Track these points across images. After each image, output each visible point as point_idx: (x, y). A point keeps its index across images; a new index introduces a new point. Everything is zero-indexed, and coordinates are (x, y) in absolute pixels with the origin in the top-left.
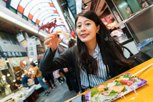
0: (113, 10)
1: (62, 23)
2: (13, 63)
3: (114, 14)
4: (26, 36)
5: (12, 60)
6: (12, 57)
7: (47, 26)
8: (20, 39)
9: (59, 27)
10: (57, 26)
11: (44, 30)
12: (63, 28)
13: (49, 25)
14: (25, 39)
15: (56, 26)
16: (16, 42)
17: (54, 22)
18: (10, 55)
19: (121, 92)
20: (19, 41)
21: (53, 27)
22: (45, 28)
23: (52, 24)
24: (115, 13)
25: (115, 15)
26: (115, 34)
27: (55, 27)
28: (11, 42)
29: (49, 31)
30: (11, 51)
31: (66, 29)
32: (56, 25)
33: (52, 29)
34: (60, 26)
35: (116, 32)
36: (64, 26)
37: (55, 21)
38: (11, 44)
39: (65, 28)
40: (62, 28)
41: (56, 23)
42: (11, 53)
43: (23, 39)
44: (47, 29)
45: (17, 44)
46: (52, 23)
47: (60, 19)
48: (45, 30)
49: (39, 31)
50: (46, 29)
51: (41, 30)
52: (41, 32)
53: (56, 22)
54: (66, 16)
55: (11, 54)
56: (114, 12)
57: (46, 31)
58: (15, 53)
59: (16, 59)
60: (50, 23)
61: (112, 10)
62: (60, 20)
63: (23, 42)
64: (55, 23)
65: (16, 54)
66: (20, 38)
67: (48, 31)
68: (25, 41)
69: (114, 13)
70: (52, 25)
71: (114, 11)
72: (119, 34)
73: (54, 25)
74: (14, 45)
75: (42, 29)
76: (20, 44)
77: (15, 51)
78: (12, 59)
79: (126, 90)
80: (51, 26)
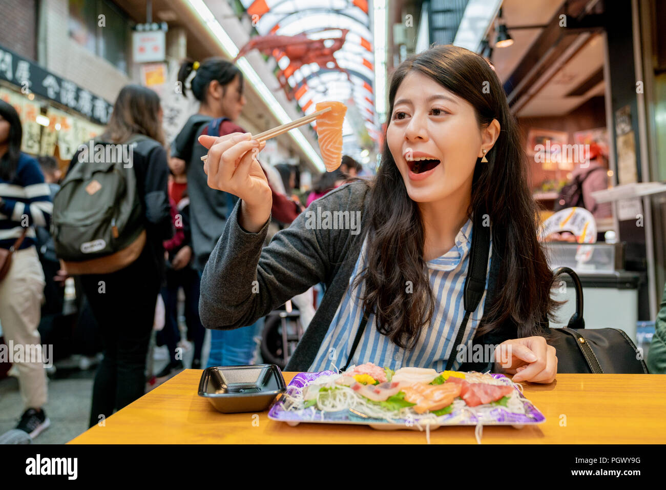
0: (624, 113)
1: (369, 65)
2: (65, 141)
3: (615, 136)
4: (174, 50)
5: (64, 125)
6: (75, 111)
7: (291, 48)
8: (142, 50)
9: (344, 76)
10: (337, 68)
11: (267, 60)
12: (361, 93)
13: (300, 49)
14: (166, 62)
15: (330, 65)
16: (121, 55)
17: (328, 44)
18: (68, 98)
19: (425, 413)
20: (138, 57)
21: (314, 67)
22: (277, 53)
23: (317, 49)
24: (624, 133)
25: (620, 141)
26: (573, 223)
27: (324, 69)
28: (102, 44)
29: (289, 72)
30: (81, 84)
31: (372, 102)
32: (334, 60)
33: (307, 70)
34: (349, 72)
35: (579, 219)
36: (369, 84)
37: (340, 42)
38: (97, 52)
39: (369, 95)
40: (352, 90)
41: (338, 55)
42: (78, 90)
43: (160, 55)
44: (284, 62)
45: (122, 64)
46: (317, 45)
47: (367, 45)
48: (272, 63)
49: (243, 52)
50: (277, 60)
51: (255, 54)
52: (251, 62)
53: (339, 47)
54: (400, 45)
55: (77, 98)
56: (624, 127)
57: (277, 67)
58: (94, 98)
59: (84, 130)
60: (312, 42)
61: (618, 114)
62: (361, 50)
63: (152, 68)
64: (333, 50)
65: (93, 108)
66: (149, 46)
67: (283, 73)
68: (163, 68)
69: (619, 131)
70: (318, 53)
71: (623, 121)
72: (588, 232)
73: (323, 59)
74: (107, 66)
75: (261, 50)
76: (134, 70)
77: (97, 92)
78: (70, 120)
79: (451, 414)
80: (311, 54)
